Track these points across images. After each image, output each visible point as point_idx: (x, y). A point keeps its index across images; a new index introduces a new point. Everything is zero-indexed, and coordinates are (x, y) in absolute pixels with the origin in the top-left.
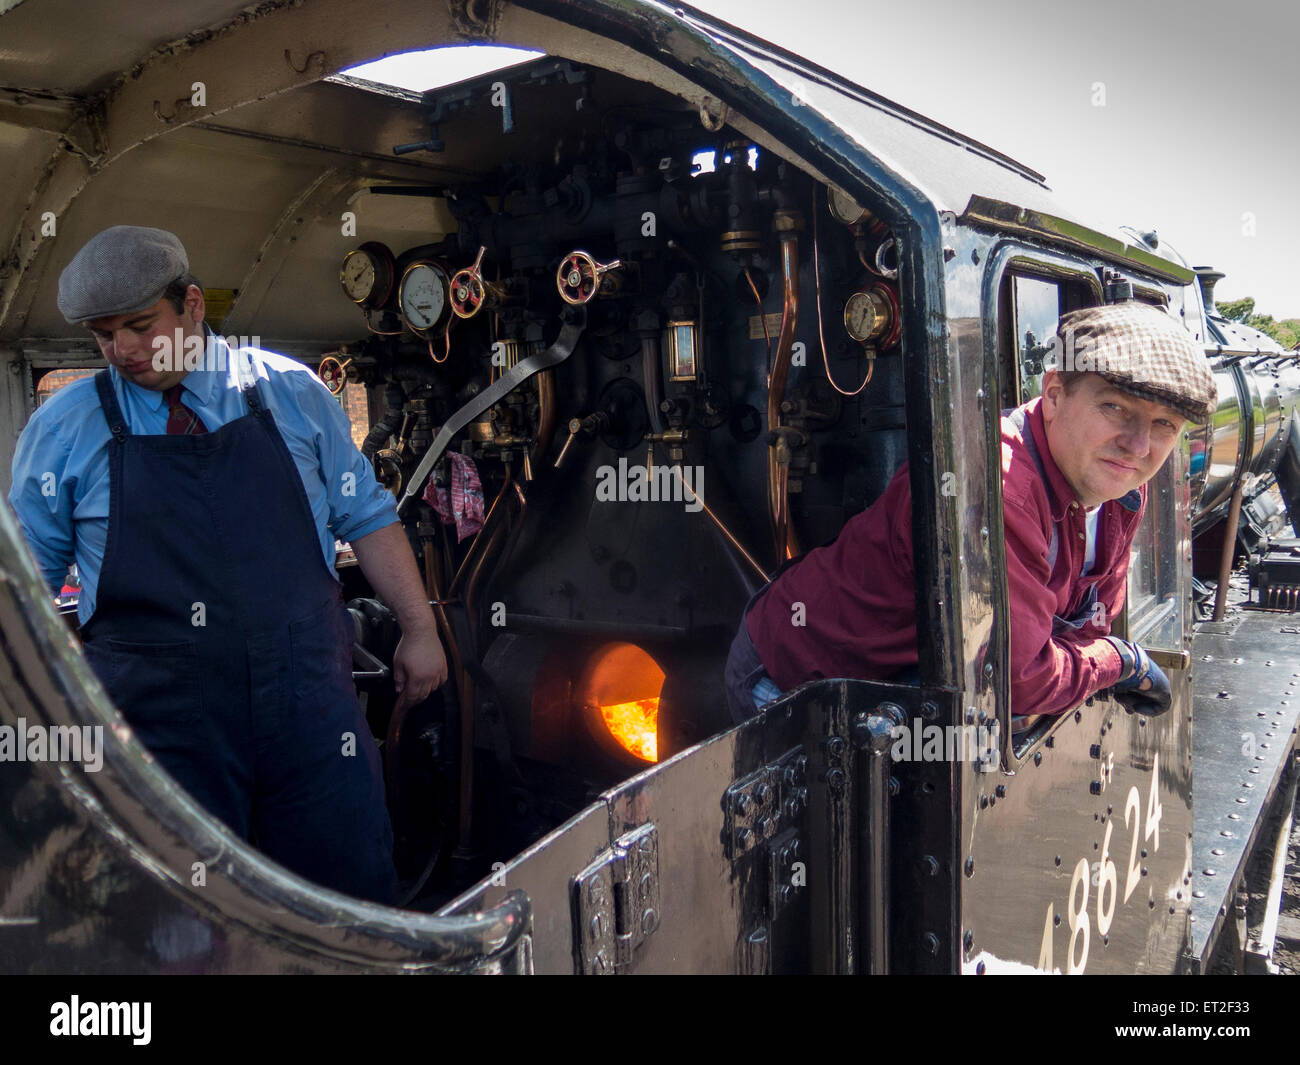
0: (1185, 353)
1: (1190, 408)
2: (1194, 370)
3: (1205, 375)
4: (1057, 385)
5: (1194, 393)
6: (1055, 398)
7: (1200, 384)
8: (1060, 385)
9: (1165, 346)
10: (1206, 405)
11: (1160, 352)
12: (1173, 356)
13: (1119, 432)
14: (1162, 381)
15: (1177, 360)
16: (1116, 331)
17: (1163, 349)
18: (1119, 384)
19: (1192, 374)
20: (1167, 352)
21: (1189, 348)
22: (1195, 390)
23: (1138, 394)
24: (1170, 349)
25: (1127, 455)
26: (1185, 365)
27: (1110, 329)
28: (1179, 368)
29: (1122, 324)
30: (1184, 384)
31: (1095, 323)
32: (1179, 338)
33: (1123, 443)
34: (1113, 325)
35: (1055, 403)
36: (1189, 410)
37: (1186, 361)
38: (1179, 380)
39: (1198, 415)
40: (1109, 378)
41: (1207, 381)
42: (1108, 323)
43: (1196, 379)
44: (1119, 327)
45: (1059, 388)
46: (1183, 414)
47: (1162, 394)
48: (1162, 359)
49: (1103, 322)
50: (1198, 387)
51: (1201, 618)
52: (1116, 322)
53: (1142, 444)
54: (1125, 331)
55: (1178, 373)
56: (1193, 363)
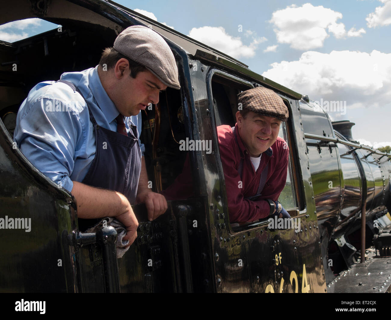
0: (276, 100)
1: (280, 117)
2: (280, 105)
3: (283, 106)
4: (240, 116)
5: (280, 112)
6: (241, 121)
7: (282, 109)
8: (241, 116)
9: (270, 99)
10: (285, 115)
11: (269, 101)
12: (272, 102)
13: (262, 128)
14: (270, 110)
15: (274, 103)
16: (255, 97)
17: (269, 100)
18: (258, 113)
19: (279, 107)
20: (271, 101)
21: (277, 99)
22: (281, 111)
23: (264, 115)
24: (271, 100)
25: (265, 135)
26: (276, 104)
27: (253, 96)
28: (275, 105)
29: (256, 94)
30: (277, 110)
31: (248, 95)
32: (274, 96)
33: (263, 131)
34: (254, 95)
35: (241, 122)
36: (280, 118)
37: (277, 103)
38: (276, 109)
39: (283, 119)
40: (255, 111)
41: (284, 108)
42: (252, 95)
43: (280, 108)
44: (255, 95)
45: (241, 117)
46: (279, 119)
47: (271, 114)
48: (270, 103)
49: (250, 94)
50: (281, 110)
51: (356, 263)
52: (254, 94)
53: (269, 130)
54: (257, 96)
55: (275, 107)
56: (279, 103)
